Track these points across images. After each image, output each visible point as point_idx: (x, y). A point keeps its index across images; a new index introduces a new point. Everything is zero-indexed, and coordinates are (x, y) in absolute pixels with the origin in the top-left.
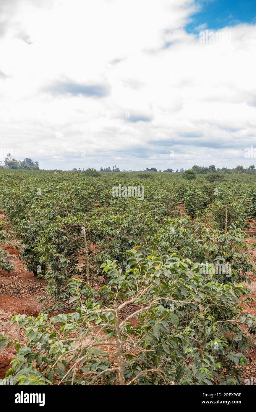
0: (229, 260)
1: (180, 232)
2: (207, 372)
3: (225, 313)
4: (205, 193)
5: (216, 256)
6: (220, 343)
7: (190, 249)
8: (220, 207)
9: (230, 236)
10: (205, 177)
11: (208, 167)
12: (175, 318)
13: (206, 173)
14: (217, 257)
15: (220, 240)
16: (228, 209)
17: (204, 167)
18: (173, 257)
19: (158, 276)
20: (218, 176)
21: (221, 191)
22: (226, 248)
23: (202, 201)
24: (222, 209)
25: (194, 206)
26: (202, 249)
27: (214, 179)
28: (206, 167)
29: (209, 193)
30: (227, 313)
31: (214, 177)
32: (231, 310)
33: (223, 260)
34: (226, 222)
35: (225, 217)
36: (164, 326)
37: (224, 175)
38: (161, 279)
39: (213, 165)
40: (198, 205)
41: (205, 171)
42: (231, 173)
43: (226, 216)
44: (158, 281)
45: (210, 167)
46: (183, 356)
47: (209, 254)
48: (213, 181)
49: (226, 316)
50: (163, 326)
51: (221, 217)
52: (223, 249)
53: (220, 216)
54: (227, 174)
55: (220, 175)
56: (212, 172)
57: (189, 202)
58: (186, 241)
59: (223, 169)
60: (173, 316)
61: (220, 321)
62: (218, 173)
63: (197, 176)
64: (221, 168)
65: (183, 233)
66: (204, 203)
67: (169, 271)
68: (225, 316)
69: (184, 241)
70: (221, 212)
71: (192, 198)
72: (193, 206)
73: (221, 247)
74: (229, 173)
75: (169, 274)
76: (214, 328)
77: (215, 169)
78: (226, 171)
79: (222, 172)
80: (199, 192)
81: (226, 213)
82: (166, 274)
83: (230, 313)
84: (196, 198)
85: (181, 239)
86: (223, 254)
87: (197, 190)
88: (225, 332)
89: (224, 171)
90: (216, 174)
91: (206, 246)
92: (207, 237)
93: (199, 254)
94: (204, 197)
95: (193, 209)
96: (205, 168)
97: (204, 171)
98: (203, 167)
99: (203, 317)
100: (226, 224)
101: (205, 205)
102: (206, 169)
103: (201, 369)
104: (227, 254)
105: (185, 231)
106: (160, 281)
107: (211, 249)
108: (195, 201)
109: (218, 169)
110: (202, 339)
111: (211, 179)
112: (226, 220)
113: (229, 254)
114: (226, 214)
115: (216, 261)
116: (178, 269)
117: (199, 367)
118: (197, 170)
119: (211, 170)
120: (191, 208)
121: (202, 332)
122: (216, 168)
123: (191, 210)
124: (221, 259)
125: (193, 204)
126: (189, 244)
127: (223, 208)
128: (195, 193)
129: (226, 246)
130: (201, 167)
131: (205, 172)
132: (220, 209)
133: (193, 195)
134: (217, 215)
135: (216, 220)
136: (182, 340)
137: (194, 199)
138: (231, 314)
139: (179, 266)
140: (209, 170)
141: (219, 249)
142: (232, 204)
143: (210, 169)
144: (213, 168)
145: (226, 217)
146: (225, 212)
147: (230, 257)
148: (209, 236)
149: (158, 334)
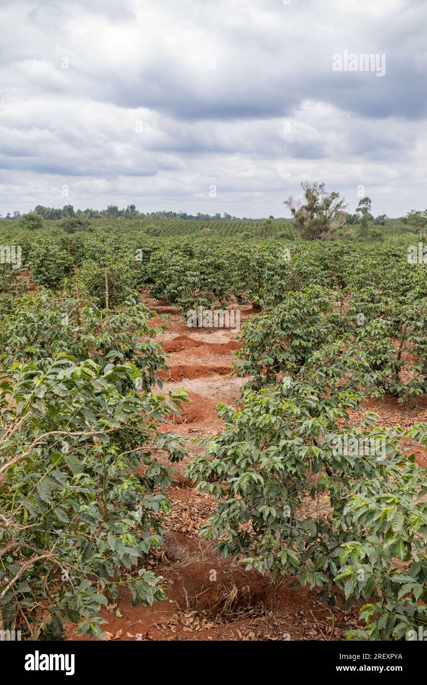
0: (128, 355)
1: (45, 317)
2: (131, 540)
3: (131, 438)
4: (65, 251)
5: (107, 351)
6: (132, 486)
7: (65, 344)
8: (95, 272)
9: (128, 316)
10: (58, 225)
11: (62, 209)
12: (74, 463)
13: (59, 218)
14: (111, 352)
15: (113, 324)
16: (109, 276)
17: (55, 208)
18: (58, 360)
19: (41, 396)
20: (80, 223)
21: (94, 247)
22: (124, 337)
23: (62, 264)
24: (98, 276)
25: (49, 273)
26: (85, 342)
27: (73, 229)
28: (58, 208)
29: (71, 251)
30: (135, 438)
31: (72, 224)
32: (139, 432)
33: (121, 356)
34: (107, 295)
35: (105, 287)
36: (57, 479)
37: (89, 221)
38: (47, 401)
39: (69, 205)
40: (56, 271)
41: (57, 214)
42: (100, 217)
43: (107, 286)
44: (42, 405)
45: (65, 207)
46: (91, 521)
47: (97, 350)
48: (72, 232)
49: (133, 442)
50: (54, 478)
51: (99, 288)
52: (119, 338)
53: (96, 288)
54: (93, 220)
55: (83, 221)
56: (69, 216)
57: (41, 267)
58: (56, 332)
59: (86, 212)
60: (71, 460)
61: (126, 452)
62: (80, 218)
63: (44, 223)
64: (83, 209)
65: (51, 319)
66: (65, 267)
67: (61, 385)
68: (131, 442)
69: (54, 333)
70: (97, 281)
71: (44, 260)
72: (46, 273)
73: (116, 335)
74: (97, 217)
75: (63, 390)
76: (121, 464)
77: (73, 211)
78: (91, 214)
79: (85, 217)
80: (55, 249)
81: (106, 281)
82: (56, 391)
83: (139, 438)
84: (51, 261)
85: (46, 328)
86: (119, 347)
87: (51, 246)
88: (134, 467)
89: (89, 214)
90: (77, 219)
91: (91, 337)
92: (92, 322)
93: (80, 351)
94: (64, 258)
95: (48, 278)
96: (56, 210)
97: (55, 215)
98: (53, 209)
99: (101, 451)
100: (107, 298)
101: (67, 270)
102: (59, 212)
103: (121, 537)
104: (125, 346)
105: (55, 315)
106: (45, 404)
107: (101, 340)
108: (50, 264)
109: (79, 211)
110: (101, 485)
111: (68, 227)
112: (107, 292)
113: (129, 346)
114: (107, 283)
115: (107, 359)
116: (78, 379)
117: (118, 535)
118: (43, 214)
119: (67, 213)
120: (45, 278)
121: (101, 475)
122: (75, 210)
123: (43, 280)
124: (117, 355)
125: (47, 271)
126: (62, 336)
127: (100, 274)
128: (48, 250)
129: (124, 334)
130: (50, 208)
131: (58, 216)
132: (96, 276)
133: (45, 255)
134: (91, 286)
135: (91, 294)
136: (86, 495)
137: (48, 263)
138: (142, 438)
139: (80, 374)
140: (64, 214)
141: (113, 338)
142: (115, 267)
143: (65, 211)
144: (69, 209)
145: (107, 288)
146: (104, 279)
147: (130, 350)
148: (94, 319)
149: (48, 494)
